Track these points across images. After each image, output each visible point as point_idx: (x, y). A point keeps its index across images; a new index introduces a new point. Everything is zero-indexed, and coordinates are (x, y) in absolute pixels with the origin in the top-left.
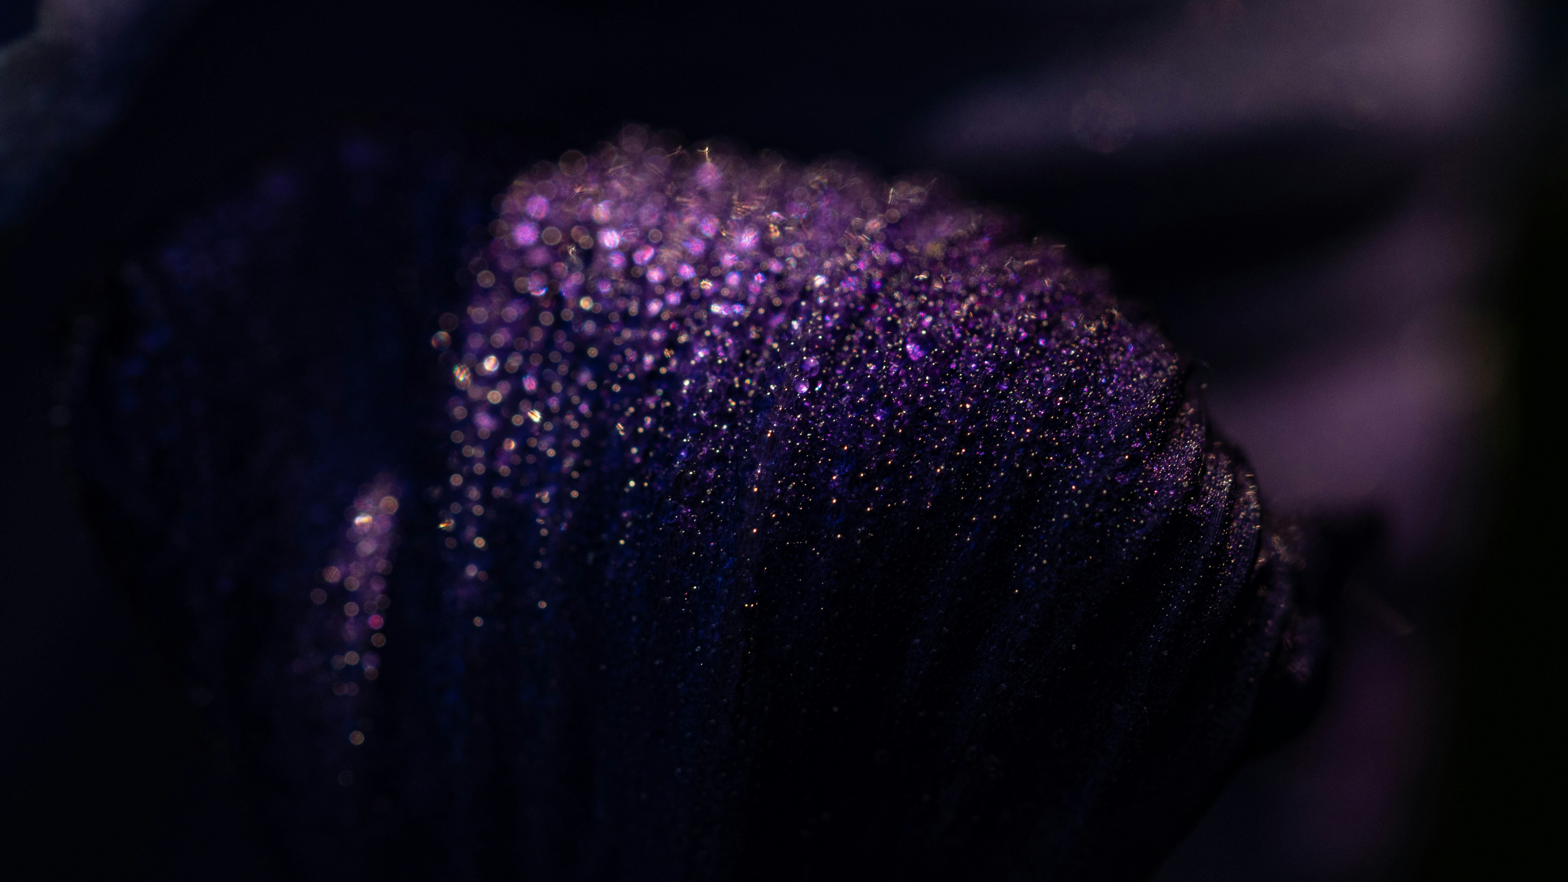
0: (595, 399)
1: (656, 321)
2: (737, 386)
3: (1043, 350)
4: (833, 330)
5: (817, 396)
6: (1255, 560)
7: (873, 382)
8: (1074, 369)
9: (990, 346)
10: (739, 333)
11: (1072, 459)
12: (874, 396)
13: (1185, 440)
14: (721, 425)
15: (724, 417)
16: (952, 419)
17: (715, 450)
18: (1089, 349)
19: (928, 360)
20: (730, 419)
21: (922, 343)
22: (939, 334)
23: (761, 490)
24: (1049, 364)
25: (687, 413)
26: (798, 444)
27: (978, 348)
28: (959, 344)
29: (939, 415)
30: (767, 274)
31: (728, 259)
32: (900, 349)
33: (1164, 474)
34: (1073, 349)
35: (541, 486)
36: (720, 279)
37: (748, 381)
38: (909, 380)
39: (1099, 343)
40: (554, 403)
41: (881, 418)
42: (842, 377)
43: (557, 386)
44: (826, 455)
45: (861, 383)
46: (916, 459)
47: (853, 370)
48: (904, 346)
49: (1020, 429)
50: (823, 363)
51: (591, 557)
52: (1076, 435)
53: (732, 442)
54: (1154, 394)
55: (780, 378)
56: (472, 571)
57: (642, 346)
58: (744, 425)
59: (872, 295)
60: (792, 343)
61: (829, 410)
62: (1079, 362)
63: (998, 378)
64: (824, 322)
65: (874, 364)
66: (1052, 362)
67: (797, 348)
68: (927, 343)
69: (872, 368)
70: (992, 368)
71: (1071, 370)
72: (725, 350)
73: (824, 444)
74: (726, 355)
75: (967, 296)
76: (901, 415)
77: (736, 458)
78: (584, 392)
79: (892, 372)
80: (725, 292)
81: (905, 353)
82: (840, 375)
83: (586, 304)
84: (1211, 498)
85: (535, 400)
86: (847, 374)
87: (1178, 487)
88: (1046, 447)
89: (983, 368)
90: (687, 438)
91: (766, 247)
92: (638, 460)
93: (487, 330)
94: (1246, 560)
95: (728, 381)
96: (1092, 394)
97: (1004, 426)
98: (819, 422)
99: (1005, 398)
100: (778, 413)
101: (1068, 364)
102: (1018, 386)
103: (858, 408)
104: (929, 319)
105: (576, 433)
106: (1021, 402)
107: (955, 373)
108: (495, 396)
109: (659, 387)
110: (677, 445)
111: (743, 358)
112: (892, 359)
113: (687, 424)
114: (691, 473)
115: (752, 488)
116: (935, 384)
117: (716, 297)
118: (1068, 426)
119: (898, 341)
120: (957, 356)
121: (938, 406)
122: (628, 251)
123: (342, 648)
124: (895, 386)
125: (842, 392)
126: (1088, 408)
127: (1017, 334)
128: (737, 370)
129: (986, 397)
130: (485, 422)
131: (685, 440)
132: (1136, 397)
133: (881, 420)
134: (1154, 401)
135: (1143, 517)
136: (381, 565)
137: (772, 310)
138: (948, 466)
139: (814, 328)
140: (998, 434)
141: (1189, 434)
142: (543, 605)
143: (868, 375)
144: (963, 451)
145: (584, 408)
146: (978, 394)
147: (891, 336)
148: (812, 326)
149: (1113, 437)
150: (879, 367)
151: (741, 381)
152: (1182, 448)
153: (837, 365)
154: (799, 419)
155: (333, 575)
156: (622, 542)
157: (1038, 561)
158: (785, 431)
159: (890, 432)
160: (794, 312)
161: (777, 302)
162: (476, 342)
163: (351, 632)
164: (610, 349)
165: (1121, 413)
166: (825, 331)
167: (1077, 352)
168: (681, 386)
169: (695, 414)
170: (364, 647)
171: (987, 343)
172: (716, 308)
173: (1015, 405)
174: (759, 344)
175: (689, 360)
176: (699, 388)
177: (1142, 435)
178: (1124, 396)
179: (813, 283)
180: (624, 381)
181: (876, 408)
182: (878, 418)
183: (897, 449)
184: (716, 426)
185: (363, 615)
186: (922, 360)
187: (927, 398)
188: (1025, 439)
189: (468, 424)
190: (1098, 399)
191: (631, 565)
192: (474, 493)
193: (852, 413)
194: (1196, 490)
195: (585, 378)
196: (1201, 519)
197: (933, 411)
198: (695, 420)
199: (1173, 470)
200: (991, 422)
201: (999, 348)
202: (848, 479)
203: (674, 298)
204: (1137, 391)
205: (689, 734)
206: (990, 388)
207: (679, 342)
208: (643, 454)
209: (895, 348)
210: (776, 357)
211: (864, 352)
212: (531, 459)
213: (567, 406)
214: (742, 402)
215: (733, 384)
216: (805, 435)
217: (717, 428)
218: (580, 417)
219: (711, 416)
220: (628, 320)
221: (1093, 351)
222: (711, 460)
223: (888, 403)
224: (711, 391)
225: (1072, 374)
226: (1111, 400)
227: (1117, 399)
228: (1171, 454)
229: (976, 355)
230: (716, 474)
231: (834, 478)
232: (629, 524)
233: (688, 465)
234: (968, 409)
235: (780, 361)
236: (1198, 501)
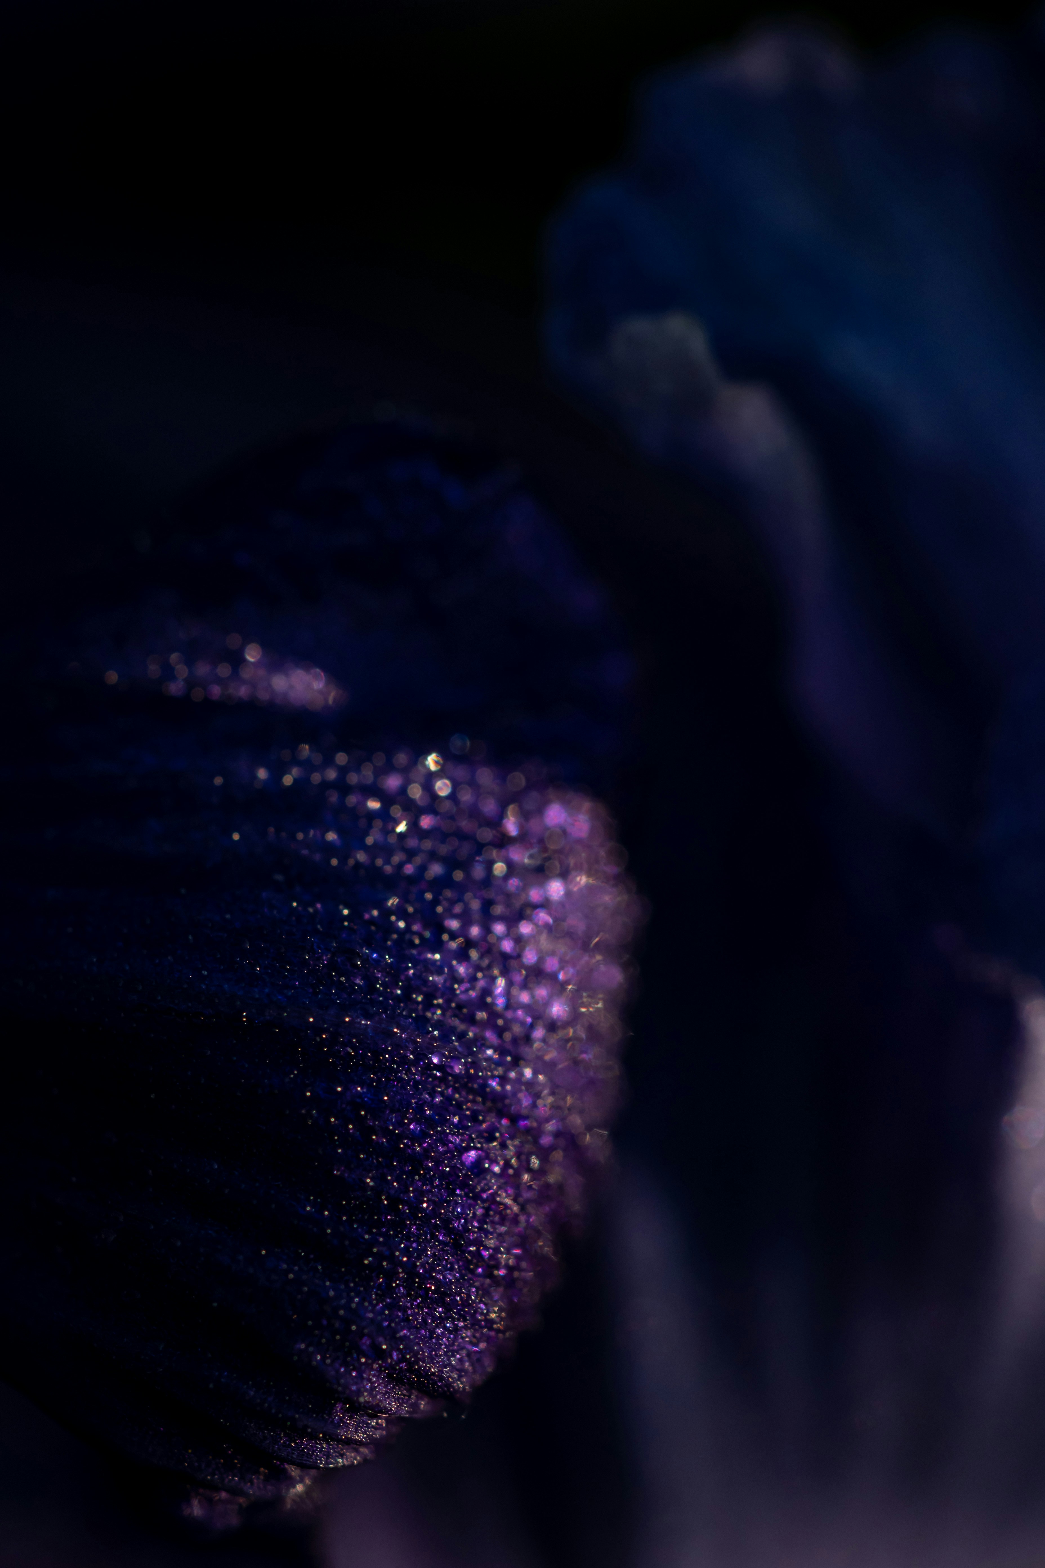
0: (418, 877)
1: (487, 930)
2: (435, 1002)
3: (472, 1272)
4: (485, 1085)
5: (428, 1072)
6: (292, 1463)
7: (444, 1121)
8: (458, 1298)
9: (476, 1224)
10: (482, 1003)
11: (380, 1298)
12: (430, 1122)
13: (398, 1399)
14: (400, 988)
15: (408, 991)
16: (413, 1192)
17: (379, 984)
18: (476, 1312)
19: (463, 1169)
20: (407, 997)
21: (478, 1163)
22: (485, 1179)
23: (347, 1024)
24: (462, 1276)
25: (412, 959)
26: (387, 1056)
27: (474, 1214)
28: (477, 1197)
29: (416, 1180)
30: (532, 1026)
31: (542, 992)
32: (472, 1145)
33: (370, 1381)
34: (476, 1298)
35: (340, 832)
36: (525, 986)
37: (439, 1012)
38: (446, 1152)
39: (481, 1321)
40: (412, 843)
41: (412, 1129)
42: (446, 1094)
43: (427, 845)
44: (379, 1081)
45: (443, 1110)
46: (378, 1161)
47: (452, 1104)
48: (475, 1148)
49: (406, 1252)
50: (457, 1077)
51: (279, 877)
52: (402, 1302)
53: (386, 999)
54: (439, 1370)
55: (445, 1038)
56: (262, 774)
57: (466, 919)
58: (401, 1009)
59: (514, 1119)
60: (475, 1049)
61: (417, 1083)
62: (466, 1303)
63: (450, 1232)
64: (493, 1077)
65: (458, 1121)
66: (464, 1279)
67: (472, 1053)
68: (477, 1168)
69: (455, 1120)
70: (458, 1226)
71: (458, 1296)
72: (467, 991)
73: (388, 1079)
74: (462, 992)
75: (518, 1204)
76: (416, 1146)
77: (373, 1002)
78: (423, 869)
79: (453, 1137)
80: (515, 991)
81: (468, 1149)
82: (448, 1092)
83: (499, 868)
84: (348, 1423)
85: (414, 826)
86: (448, 1099)
87: (359, 1393)
88: (391, 1275)
89: (458, 1217)
90: (389, 958)
91: (552, 1026)
92: (367, 916)
93: (473, 784)
94: (295, 1456)
95: (438, 994)
96: (437, 1315)
97: (408, 1238)
98: (406, 1074)
99: (432, 1238)
100: (414, 1037)
101: (463, 1293)
102: (442, 1249)
103: (420, 1109)
104: (497, 1169)
105: (387, 861)
106: (429, 1253)
107: (453, 1193)
108: (416, 792)
109: (431, 934)
110: (382, 950)
111: (459, 1007)
112: (463, 1138)
113: (401, 958)
114: (359, 963)
115: (348, 1016)
116: (443, 1176)
117: (510, 984)
118: (409, 1295)
119: (479, 1143)
120: (467, 1195)
121: (424, 1179)
122: (545, 904)
123: (190, 662)
124: (441, 1140)
125: (433, 1094)
126: (425, 1312)
127: (486, 1248)
128: (448, 1001)
129: (433, 1221)
130: (393, 782)
131: (387, 957)
132: (436, 1355)
133: (410, 1129)
134: (433, 1370)
135: (332, 1362)
136: (263, 696)
137: (500, 1032)
138: (372, 1188)
139: (488, 1068)
140: (401, 1232)
141: (404, 1402)
142: (236, 837)
143: (450, 1117)
144: (386, 1202)
145: (409, 869)
146: (435, 1214)
147: (483, 1137)
148: (490, 1066)
149: (402, 1334)
150: (456, 1126)
151: (439, 1006)
152: (392, 1396)
153: (456, 1090)
154: (409, 1056)
155: (252, 655)
156: (295, 904)
157: (290, 1271)
158: (399, 1045)
159: (400, 1137)
160: (502, 1051)
161: (507, 1036)
162: (461, 772)
163: (202, 670)
164: (461, 889)
165: (422, 1340)
166: (485, 1079)
167: (474, 1301)
168: (434, 953)
169: (410, 965)
170: (191, 683)
171: (478, 1222)
172: (501, 982)
173: (426, 1247)
174: (471, 1020)
175: (456, 959)
176: (432, 968)
177: (403, 1359)
178: (436, 1344)
179: (527, 1066)
180: (436, 902)
181: (420, 1125)
182: (412, 1127)
183: (385, 1143)
184: (400, 984)
185: (219, 681)
186: (462, 1164)
187: (430, 1169)
188: (398, 1257)
189: (389, 768)
190: (433, 1321)
191: (275, 912)
192: (332, 775)
193: (415, 1103)
194: (356, 1409)
195: (436, 870)
196: (330, 1414)
197: (419, 1175)
198: (404, 965)
199: (373, 1388)
200: (410, 1226)
201: (474, 1232)
202: (358, 1100)
203: (507, 946)
204: (441, 1355)
205: (127, 968)
206: (440, 1224)
207: (470, 950)
208: (372, 921)
209: (472, 1140)
210: (461, 1036)
211: (468, 1113)
212: (363, 823)
213: (411, 854)
214: (420, 1007)
215: (436, 998)
216: (395, 1062)
217: (399, 985)
218: (400, 866)
219: (408, 979)
220: (487, 905)
221: (473, 1316)
222: (370, 981)
223: (424, 1135)
224: (431, 978)
225: (454, 1297)
226: (432, 1332)
227: (434, 1338)
228: (386, 1386)
229: (469, 1212)
230: (358, 985)
231: (359, 1089)
232: (311, 910)
233: (366, 959)
234: (422, 1205)
235: (458, 1040)
236: (344, 1411)
